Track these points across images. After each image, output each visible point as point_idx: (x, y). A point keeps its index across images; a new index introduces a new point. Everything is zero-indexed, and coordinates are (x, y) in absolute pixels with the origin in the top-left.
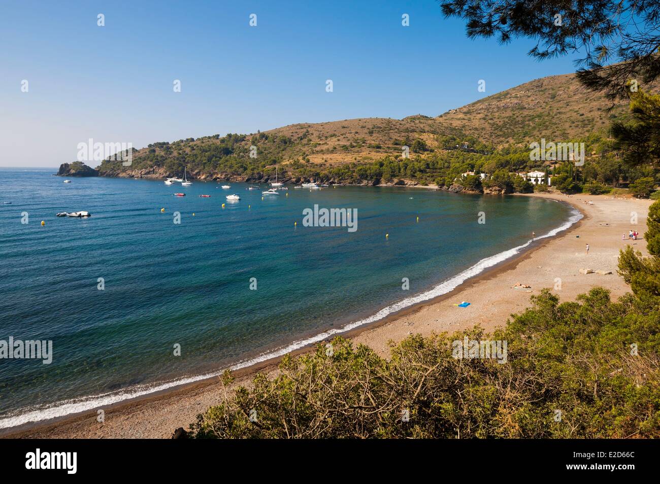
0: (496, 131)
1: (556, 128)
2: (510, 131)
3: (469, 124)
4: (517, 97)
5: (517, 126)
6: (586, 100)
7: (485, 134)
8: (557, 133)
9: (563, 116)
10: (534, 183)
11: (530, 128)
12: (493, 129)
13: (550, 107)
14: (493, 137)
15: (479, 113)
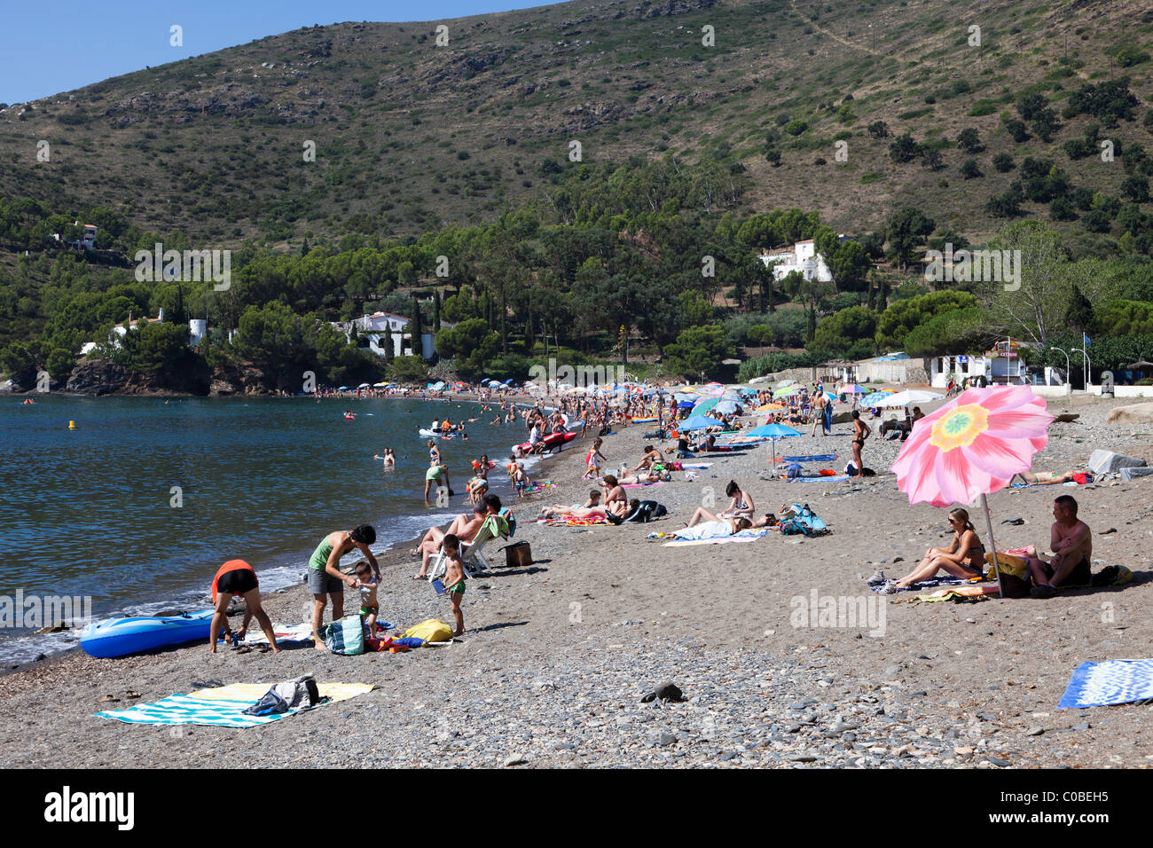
0: (191, 195)
1: (393, 192)
2: (240, 195)
3: (86, 161)
4: (251, 81)
5: (263, 181)
6: (470, 111)
7: (152, 202)
8: (399, 210)
9: (406, 156)
10: (381, 352)
11: (308, 189)
12: (179, 184)
13: (364, 125)
14: (185, 214)
15: (122, 126)
